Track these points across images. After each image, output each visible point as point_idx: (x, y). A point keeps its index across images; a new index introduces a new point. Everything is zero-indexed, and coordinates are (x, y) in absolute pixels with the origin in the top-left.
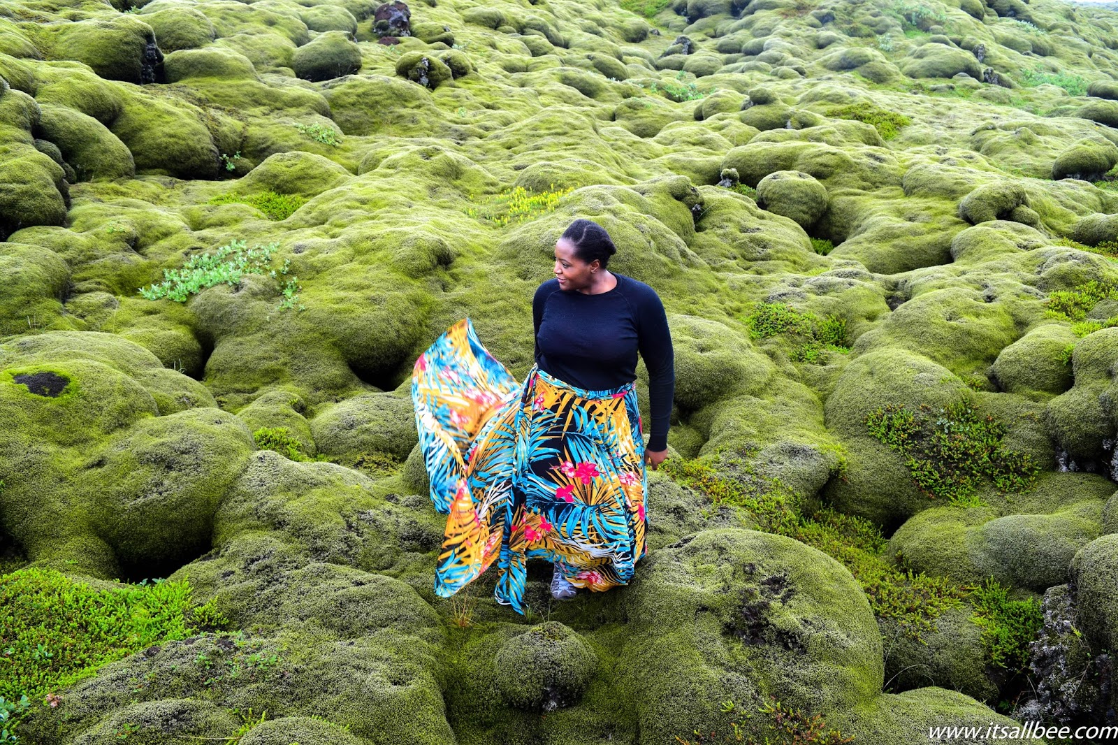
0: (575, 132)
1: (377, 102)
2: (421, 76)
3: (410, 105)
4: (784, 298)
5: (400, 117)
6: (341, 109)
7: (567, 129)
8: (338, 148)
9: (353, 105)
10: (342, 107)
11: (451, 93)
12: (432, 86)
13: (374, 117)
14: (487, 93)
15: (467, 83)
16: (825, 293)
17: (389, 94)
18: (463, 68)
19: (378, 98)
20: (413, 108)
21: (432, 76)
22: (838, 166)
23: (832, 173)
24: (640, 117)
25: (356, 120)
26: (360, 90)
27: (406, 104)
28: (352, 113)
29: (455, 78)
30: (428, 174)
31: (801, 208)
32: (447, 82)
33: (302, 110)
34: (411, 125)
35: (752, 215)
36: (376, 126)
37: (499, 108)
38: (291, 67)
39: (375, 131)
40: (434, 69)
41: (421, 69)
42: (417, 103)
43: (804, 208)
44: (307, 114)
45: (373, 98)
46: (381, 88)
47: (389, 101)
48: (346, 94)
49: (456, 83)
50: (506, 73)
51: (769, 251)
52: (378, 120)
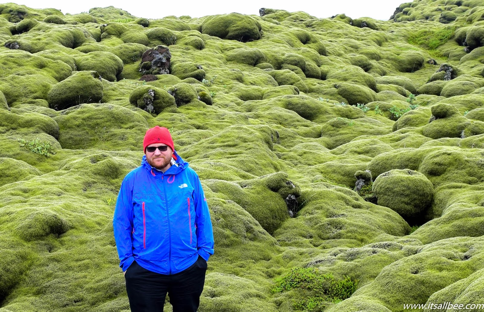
0: (244, 144)
1: (97, 124)
2: (148, 105)
3: (126, 126)
4: (318, 264)
5: (114, 135)
6: (68, 130)
7: (238, 141)
8: (49, 157)
9: (78, 126)
10: (69, 128)
11: (170, 117)
12: (157, 111)
13: (93, 135)
14: (202, 117)
15: (188, 109)
16: (352, 260)
17: (109, 118)
18: (186, 97)
19: (99, 121)
20: (127, 128)
21: (157, 104)
22: (450, 164)
23: (444, 171)
24: (341, 134)
25: (78, 138)
26: (86, 115)
27: (122, 125)
28: (76, 133)
29: (179, 105)
30: (90, 174)
31: (403, 199)
32: (169, 109)
33: (31, 130)
34: (120, 142)
35: (348, 204)
36: (93, 142)
37: (207, 128)
38: (46, 99)
39: (92, 146)
40: (158, 98)
41: (147, 98)
42: (131, 124)
43: (406, 200)
44: (34, 133)
45: (95, 121)
46: (103, 114)
47: (108, 123)
48: (75, 118)
49: (179, 109)
50: (240, 100)
51: (341, 231)
52: (97, 137)
